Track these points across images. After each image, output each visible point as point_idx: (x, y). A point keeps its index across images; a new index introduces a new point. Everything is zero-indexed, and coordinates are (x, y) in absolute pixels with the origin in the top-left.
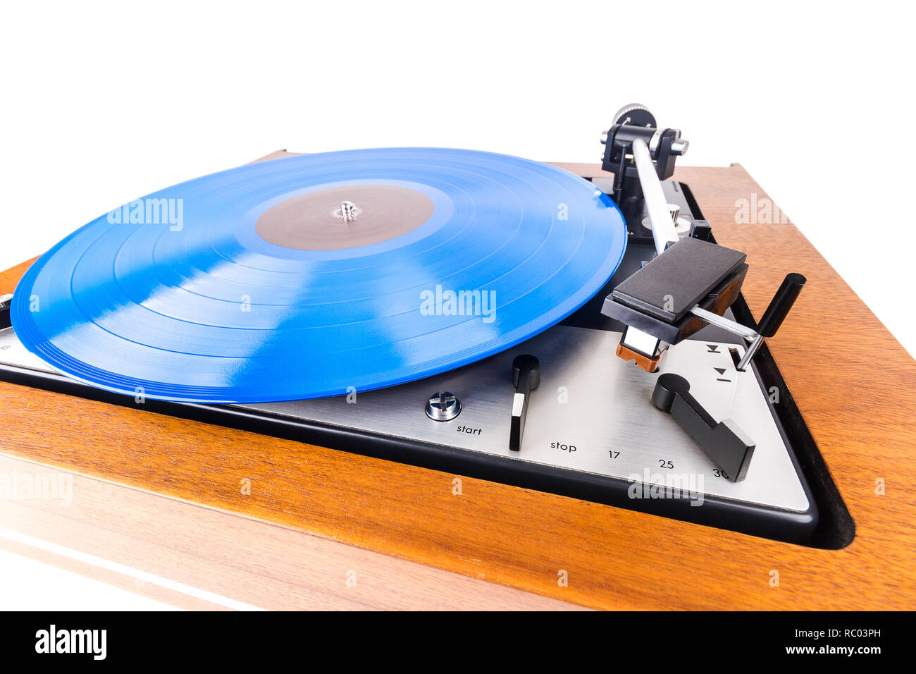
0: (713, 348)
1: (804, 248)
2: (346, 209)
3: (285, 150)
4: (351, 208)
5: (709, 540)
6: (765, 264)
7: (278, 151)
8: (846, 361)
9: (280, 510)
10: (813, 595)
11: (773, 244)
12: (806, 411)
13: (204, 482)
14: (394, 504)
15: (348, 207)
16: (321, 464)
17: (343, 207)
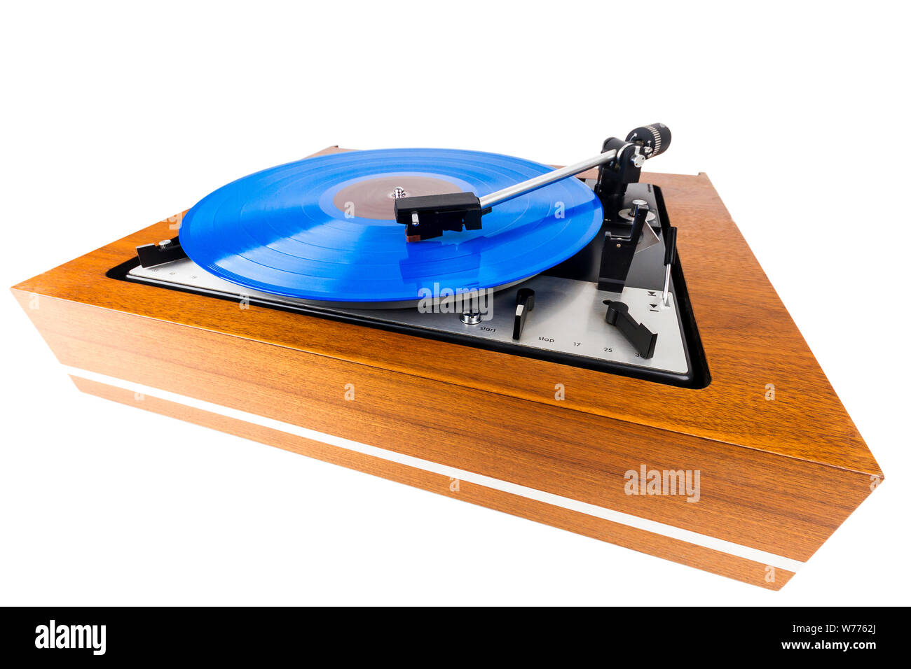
0: (652, 294)
1: (735, 235)
2: (399, 192)
3: (337, 146)
4: (402, 192)
5: (625, 382)
6: (703, 245)
7: (331, 147)
8: (737, 303)
9: (377, 360)
10: (676, 406)
11: (712, 232)
12: (702, 328)
13: (328, 346)
14: (444, 360)
15: (400, 191)
16: (398, 341)
17: (397, 191)
